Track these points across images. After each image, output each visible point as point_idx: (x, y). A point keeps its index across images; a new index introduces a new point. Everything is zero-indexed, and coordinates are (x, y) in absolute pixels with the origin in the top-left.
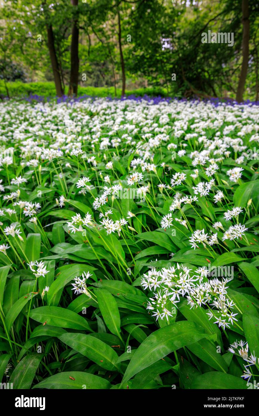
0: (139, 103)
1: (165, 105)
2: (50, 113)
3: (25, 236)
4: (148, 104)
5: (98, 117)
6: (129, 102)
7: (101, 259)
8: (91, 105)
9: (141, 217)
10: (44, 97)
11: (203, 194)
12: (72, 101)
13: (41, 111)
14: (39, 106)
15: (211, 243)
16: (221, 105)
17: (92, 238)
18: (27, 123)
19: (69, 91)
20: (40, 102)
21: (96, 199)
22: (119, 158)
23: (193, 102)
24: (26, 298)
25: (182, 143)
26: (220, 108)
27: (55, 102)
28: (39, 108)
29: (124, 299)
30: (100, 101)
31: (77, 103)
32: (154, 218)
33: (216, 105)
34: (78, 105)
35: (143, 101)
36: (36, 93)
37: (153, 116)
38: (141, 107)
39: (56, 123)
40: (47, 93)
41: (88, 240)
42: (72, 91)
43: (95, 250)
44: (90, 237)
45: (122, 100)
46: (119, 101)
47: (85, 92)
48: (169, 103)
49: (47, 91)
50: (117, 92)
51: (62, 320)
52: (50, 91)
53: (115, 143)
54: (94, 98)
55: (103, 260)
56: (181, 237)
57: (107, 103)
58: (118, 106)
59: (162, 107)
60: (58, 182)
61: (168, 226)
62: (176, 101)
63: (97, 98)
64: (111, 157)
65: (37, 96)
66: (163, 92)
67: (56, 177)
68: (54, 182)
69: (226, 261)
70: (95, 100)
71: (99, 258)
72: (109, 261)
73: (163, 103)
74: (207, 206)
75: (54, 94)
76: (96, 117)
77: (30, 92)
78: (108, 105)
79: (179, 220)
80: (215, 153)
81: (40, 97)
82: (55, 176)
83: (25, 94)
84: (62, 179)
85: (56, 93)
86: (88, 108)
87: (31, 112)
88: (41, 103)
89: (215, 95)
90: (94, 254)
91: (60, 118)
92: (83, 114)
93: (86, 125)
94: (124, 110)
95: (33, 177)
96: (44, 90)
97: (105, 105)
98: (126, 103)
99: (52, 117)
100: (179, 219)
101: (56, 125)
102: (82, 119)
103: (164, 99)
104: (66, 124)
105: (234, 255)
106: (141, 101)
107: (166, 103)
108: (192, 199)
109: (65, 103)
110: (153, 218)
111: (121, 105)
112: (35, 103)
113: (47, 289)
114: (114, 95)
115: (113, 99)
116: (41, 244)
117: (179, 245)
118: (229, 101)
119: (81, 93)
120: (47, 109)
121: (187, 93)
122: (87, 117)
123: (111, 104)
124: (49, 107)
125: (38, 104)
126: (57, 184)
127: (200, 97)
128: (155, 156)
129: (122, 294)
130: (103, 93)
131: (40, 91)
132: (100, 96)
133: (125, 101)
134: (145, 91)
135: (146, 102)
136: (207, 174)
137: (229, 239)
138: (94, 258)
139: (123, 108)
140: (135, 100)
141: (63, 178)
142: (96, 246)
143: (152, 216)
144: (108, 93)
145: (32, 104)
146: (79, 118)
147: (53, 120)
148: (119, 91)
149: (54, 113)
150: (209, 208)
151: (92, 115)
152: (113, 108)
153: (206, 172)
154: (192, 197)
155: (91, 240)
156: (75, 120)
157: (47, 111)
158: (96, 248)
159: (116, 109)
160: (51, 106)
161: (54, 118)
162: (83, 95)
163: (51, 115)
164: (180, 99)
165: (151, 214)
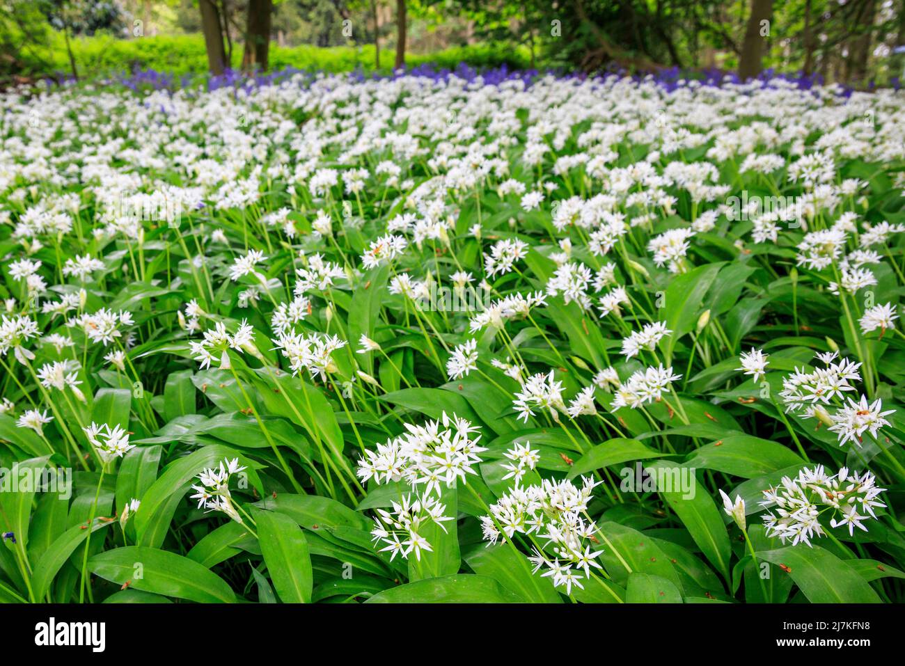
0: (441, 83)
1: (515, 89)
2: (187, 116)
3: (90, 392)
4: (466, 89)
5: (318, 124)
6: (411, 81)
7: (278, 447)
8: (302, 93)
9: (400, 357)
10: (172, 76)
11: (571, 293)
12: (250, 83)
13: (163, 111)
14: (158, 99)
15: (575, 410)
16: (686, 85)
17: (263, 403)
18: (120, 140)
19: (244, 59)
20: (160, 90)
21: (280, 308)
22: (363, 221)
23: (603, 82)
24: (84, 529)
25: (545, 181)
26: (681, 94)
27: (202, 88)
28: (156, 104)
29: (328, 538)
30: (330, 82)
31: (263, 88)
32: (436, 360)
33: (672, 88)
34: (268, 91)
35: (453, 78)
36: (153, 66)
37: (476, 118)
38: (444, 96)
39: (201, 142)
40: (183, 66)
41: (253, 409)
42: (253, 57)
43: (267, 426)
44: (259, 401)
45: (393, 78)
46: (384, 81)
47: (292, 61)
48: (528, 84)
49: (183, 60)
50: (383, 59)
51: (170, 579)
52: (191, 61)
53: (353, 181)
54: (311, 74)
55: (285, 450)
56: (505, 406)
57: (349, 87)
58: (379, 95)
59: (508, 93)
60: (190, 276)
61: (464, 372)
62: (549, 79)
63: (320, 76)
64: (340, 220)
65: (153, 75)
66: (519, 56)
67: (186, 266)
68: (178, 279)
69: (614, 457)
70: (314, 80)
71: (274, 445)
72: (301, 454)
73: (510, 83)
74: (584, 332)
75: (203, 68)
76: (312, 123)
77: (135, 64)
78: (350, 93)
79: (504, 366)
80: (632, 200)
81: (163, 76)
82: (181, 262)
83: (124, 69)
84: (201, 270)
85: (207, 65)
86: (294, 102)
87: (135, 114)
88: (165, 91)
89: (676, 61)
90: (263, 434)
91: (211, 129)
92: (279, 116)
93: (283, 145)
94: (397, 105)
95: (125, 268)
96: (175, 59)
97: (342, 92)
98: (403, 86)
99: (190, 124)
100: (504, 362)
101: (202, 145)
102: (273, 130)
103: (517, 75)
104: (226, 141)
105: (641, 445)
106: (447, 82)
107: (520, 84)
108: (530, 300)
109: (230, 89)
110: (433, 361)
111: (387, 90)
112: (147, 92)
113: (135, 505)
114: (373, 67)
115: (368, 78)
116: (131, 415)
117: (496, 426)
118: (714, 76)
119: (279, 64)
120: (177, 106)
121: (592, 58)
122: (288, 125)
123: (361, 89)
124: (183, 99)
125: (156, 93)
126: (186, 282)
127: (627, 68)
128: (461, 214)
129: (324, 527)
130: (342, 64)
131: (163, 62)
132: (331, 70)
133: (399, 81)
134: (466, 56)
135: (461, 82)
136: (592, 249)
137: (629, 406)
138: (263, 444)
139: (394, 99)
140: (430, 77)
141: (202, 268)
142: (270, 418)
143: (431, 355)
144: (357, 64)
145: (140, 93)
146: (263, 127)
147: (193, 134)
148: (389, 57)
149: (198, 115)
150: (590, 337)
151: (301, 118)
152: (364, 98)
153: (591, 243)
154: (533, 297)
155: (260, 408)
156: (253, 131)
157: (178, 110)
158: (270, 421)
159: (371, 104)
160: (192, 99)
161: (195, 128)
162: (283, 69)
163: (187, 121)
164: (563, 74)
165: (429, 351)
